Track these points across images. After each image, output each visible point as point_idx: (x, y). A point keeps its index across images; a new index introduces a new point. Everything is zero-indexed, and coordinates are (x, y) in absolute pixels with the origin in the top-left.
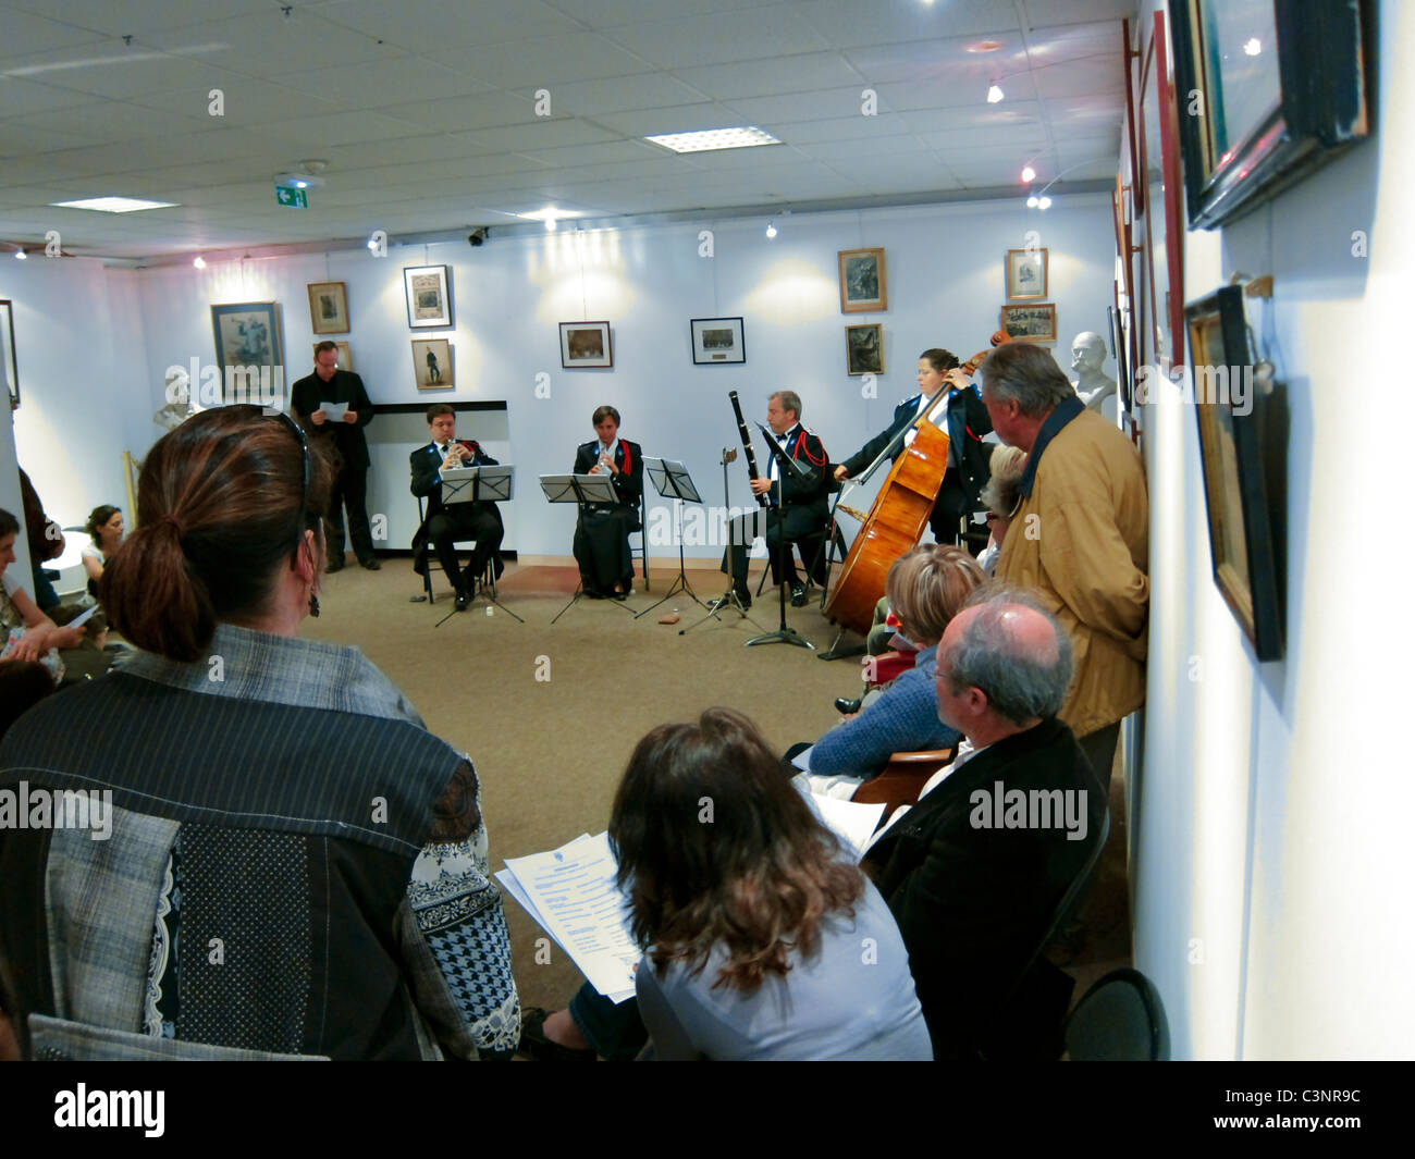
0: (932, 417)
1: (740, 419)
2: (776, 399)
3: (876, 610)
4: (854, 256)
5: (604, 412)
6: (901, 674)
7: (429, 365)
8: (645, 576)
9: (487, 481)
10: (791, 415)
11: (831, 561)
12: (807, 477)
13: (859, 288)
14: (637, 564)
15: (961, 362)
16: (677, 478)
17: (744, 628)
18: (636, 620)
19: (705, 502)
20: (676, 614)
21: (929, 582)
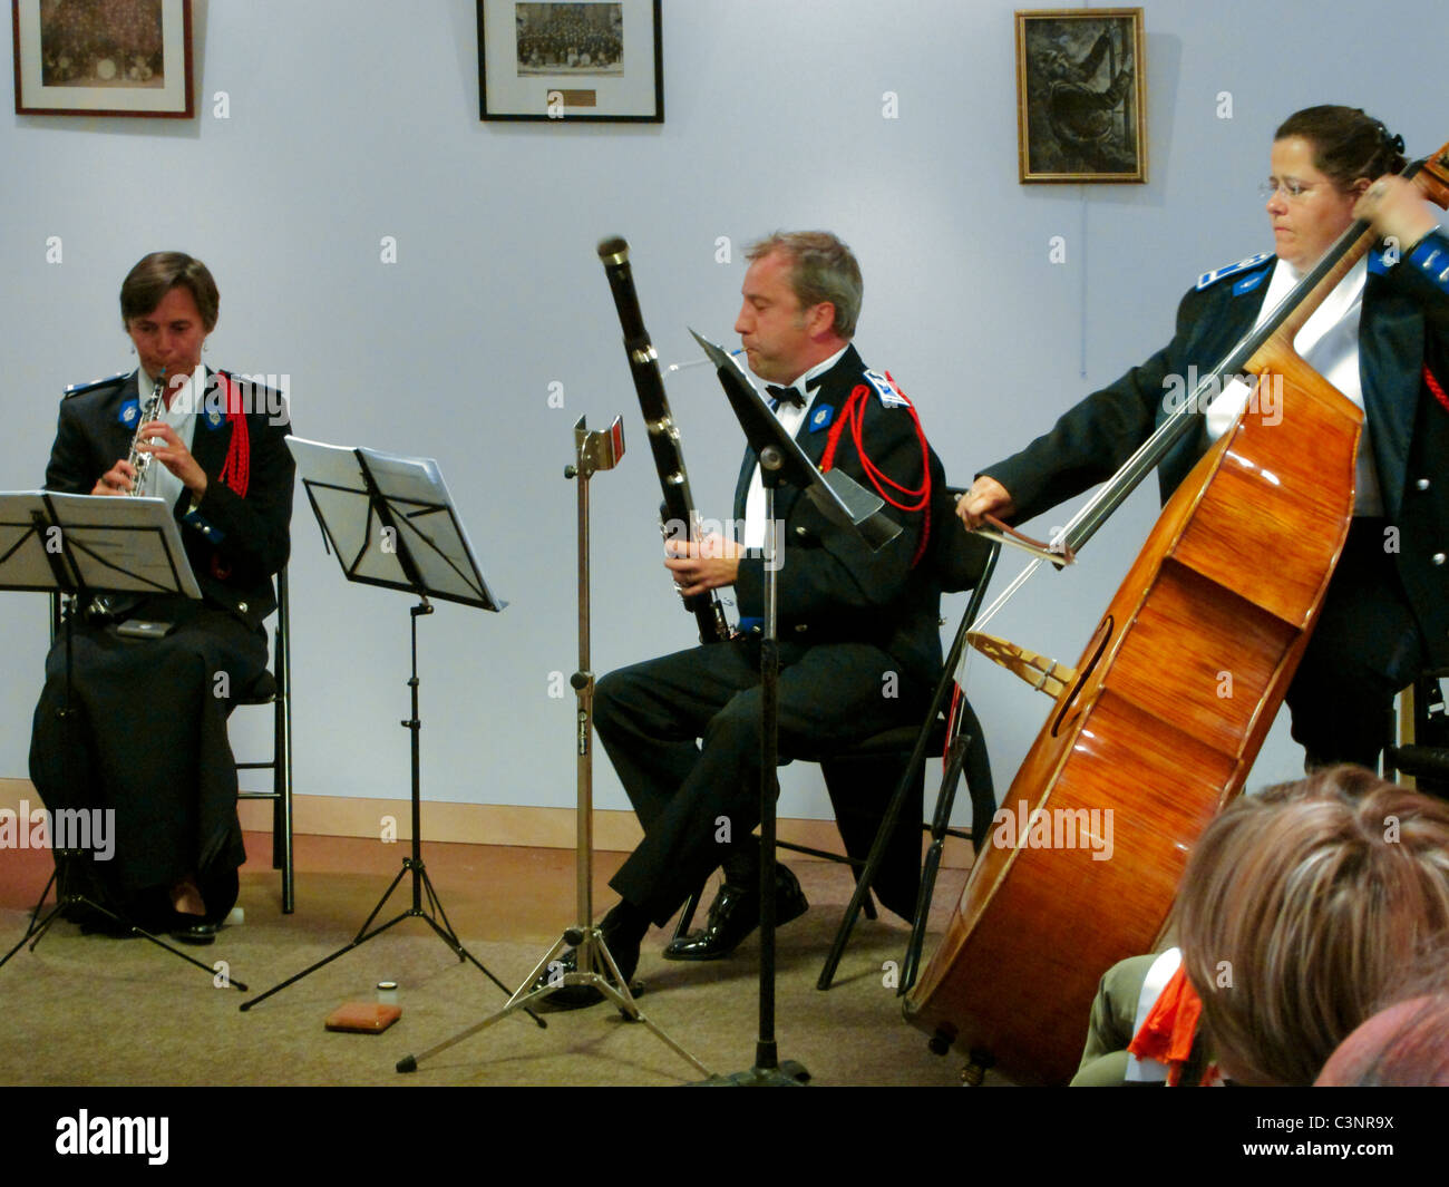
0: (1305, 342)
1: (635, 335)
2: (774, 257)
3: (1098, 1006)
5: (164, 274)
8: (280, 859)
10: (819, 320)
11: (941, 830)
12: (870, 532)
14: (255, 819)
16: (411, 520)
17: (627, 1056)
18: (246, 1015)
19: (505, 605)
20: (388, 999)
21: (1317, 904)
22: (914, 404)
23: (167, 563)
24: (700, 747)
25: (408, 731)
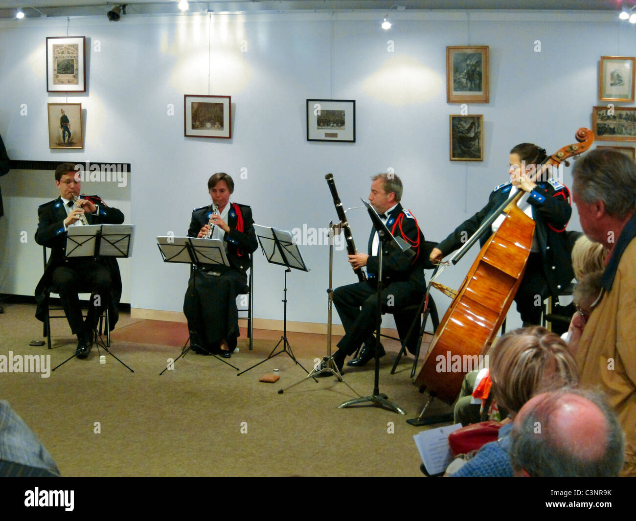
1: (336, 200)
2: (378, 181)
3: (464, 383)
4: (460, 51)
6: (485, 445)
7: (62, 126)
8: (249, 335)
9: (108, 238)
10: (391, 197)
11: (424, 331)
12: (407, 253)
13: (464, 81)
14: (243, 325)
15: (548, 154)
16: (286, 247)
17: (339, 391)
18: (238, 377)
19: (310, 270)
20: (276, 374)
21: (527, 364)
22: (416, 219)
23: (221, 256)
24: (361, 310)
25: (284, 303)
